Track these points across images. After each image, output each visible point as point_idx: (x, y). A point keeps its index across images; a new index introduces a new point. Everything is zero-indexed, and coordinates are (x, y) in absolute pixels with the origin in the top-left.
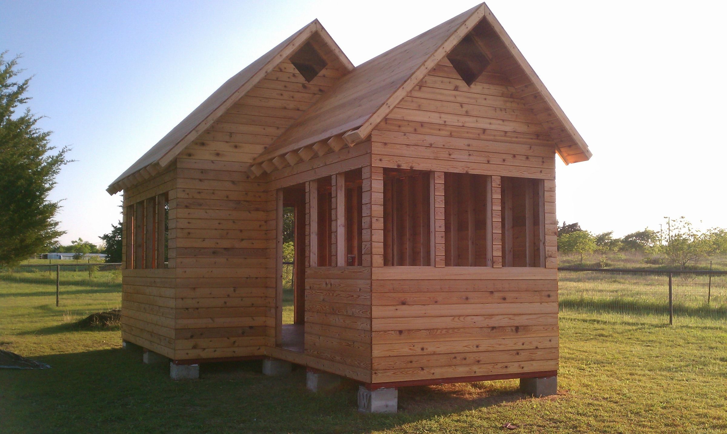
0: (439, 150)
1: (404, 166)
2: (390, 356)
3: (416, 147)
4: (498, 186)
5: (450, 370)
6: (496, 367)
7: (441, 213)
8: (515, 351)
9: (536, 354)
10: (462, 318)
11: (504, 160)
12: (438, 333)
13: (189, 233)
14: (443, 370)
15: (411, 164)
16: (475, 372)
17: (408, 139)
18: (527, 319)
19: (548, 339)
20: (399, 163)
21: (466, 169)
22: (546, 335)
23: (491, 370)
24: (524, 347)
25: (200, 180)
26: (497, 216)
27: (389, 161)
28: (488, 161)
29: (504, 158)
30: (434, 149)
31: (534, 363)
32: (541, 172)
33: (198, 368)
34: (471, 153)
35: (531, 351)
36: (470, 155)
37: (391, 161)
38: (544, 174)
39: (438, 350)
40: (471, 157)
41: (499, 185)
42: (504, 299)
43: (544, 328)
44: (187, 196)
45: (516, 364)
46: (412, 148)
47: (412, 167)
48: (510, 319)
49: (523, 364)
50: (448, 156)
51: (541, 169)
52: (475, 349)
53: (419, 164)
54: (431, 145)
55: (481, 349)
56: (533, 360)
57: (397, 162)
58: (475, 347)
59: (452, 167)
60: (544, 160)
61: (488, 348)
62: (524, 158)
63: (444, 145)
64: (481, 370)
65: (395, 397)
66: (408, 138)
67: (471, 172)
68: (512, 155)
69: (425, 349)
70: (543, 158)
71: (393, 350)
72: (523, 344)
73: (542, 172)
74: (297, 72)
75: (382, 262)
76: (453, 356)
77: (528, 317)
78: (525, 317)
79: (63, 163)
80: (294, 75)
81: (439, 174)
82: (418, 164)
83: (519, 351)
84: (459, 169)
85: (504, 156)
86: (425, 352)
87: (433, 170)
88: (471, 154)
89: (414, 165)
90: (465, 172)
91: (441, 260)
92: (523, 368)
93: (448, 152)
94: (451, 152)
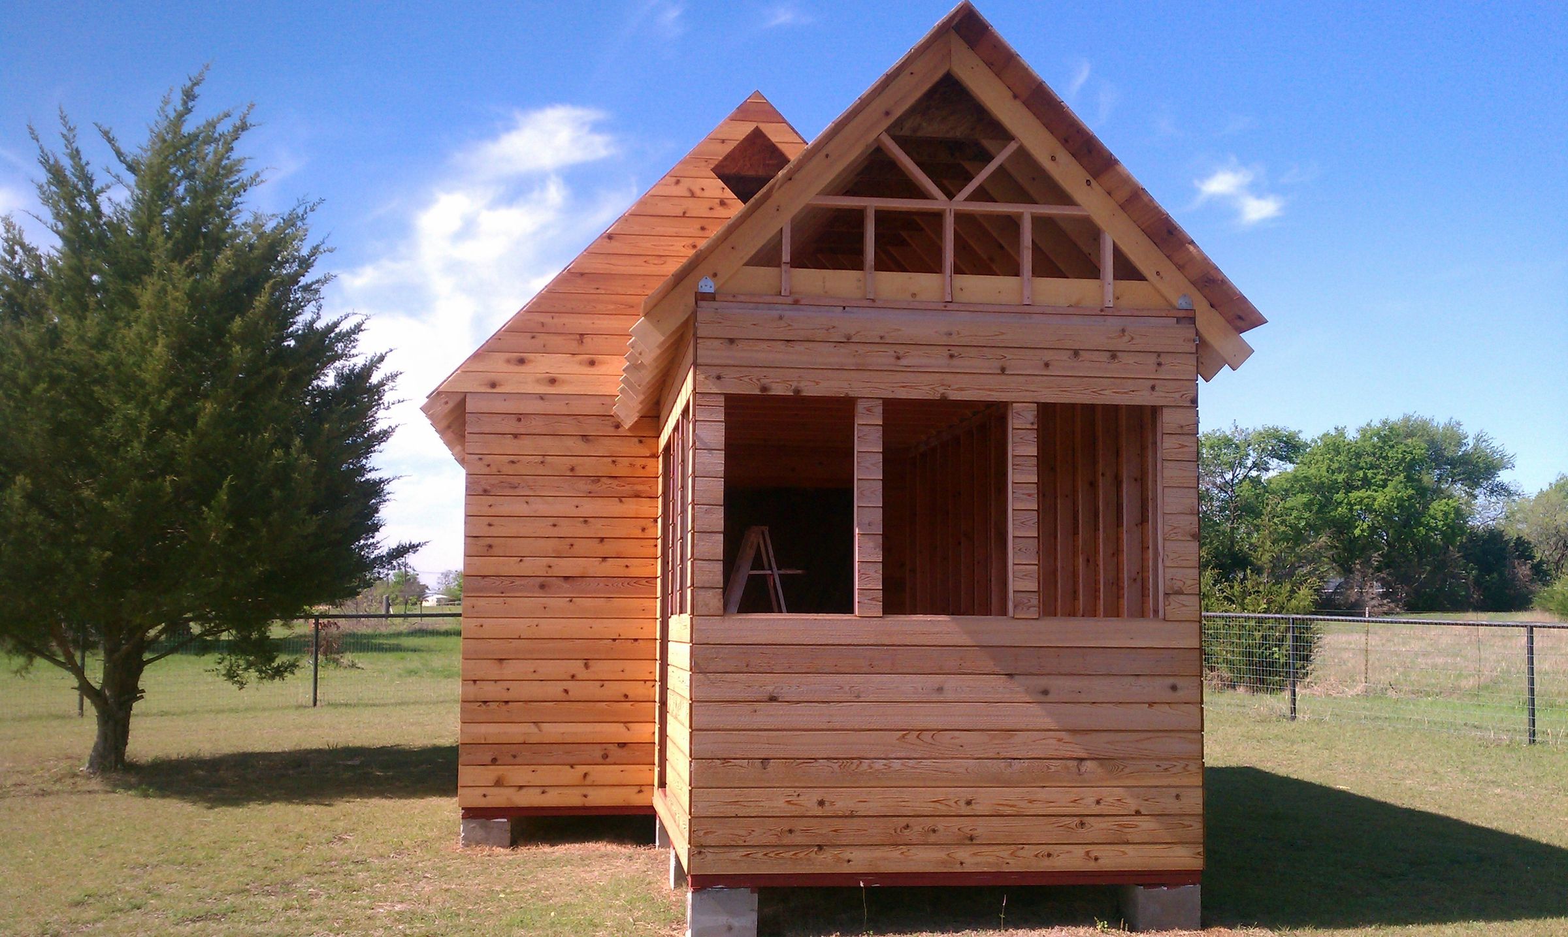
0: (867, 348)
1: (778, 390)
2: (737, 816)
3: (811, 345)
4: (1029, 426)
5: (895, 854)
6: (1020, 853)
7: (872, 492)
8: (1075, 819)
9: (1136, 826)
10: (926, 736)
11: (1047, 365)
12: (861, 769)
13: (490, 546)
14: (879, 853)
15: (794, 384)
16: (962, 863)
17: (790, 328)
18: (1108, 743)
19: (1174, 792)
20: (764, 381)
21: (941, 390)
22: (1165, 782)
23: (1008, 861)
24: (1102, 809)
25: (516, 436)
26: (1025, 496)
27: (740, 379)
28: (1003, 370)
29: (1046, 359)
30: (860, 348)
31: (1128, 849)
32: (1153, 388)
33: (508, 828)
34: (954, 351)
35: (1118, 818)
36: (952, 356)
37: (746, 379)
38: (1163, 394)
39: (862, 809)
40: (955, 362)
41: (1032, 424)
42: (1045, 692)
43: (1158, 766)
44: (486, 470)
45: (1079, 851)
46: (799, 347)
47: (797, 391)
48: (1060, 740)
49: (1096, 851)
50: (893, 360)
51: (1152, 382)
52: (965, 810)
53: (817, 383)
54: (848, 340)
55: (978, 809)
56: (1127, 843)
57: (758, 380)
58: (962, 803)
59: (903, 387)
60: (1161, 360)
61: (1001, 808)
62: (1105, 357)
63: (881, 338)
64: (979, 859)
65: (753, 910)
66: (789, 325)
67: (955, 396)
68: (1069, 352)
69: (827, 804)
70: (1159, 356)
71: (742, 803)
72: (1098, 802)
73: (1157, 388)
74: (729, 194)
75: (721, 605)
76: (903, 822)
77: (1111, 736)
78: (1105, 737)
79: (382, 406)
80: (723, 203)
81: (868, 404)
82: (814, 384)
83: (1086, 820)
84: (922, 389)
85: (1048, 356)
86: (828, 810)
87: (852, 394)
88: (956, 354)
89: (802, 385)
90: (938, 396)
91: (873, 599)
92: (1096, 859)
93: (893, 353)
94: (901, 353)
